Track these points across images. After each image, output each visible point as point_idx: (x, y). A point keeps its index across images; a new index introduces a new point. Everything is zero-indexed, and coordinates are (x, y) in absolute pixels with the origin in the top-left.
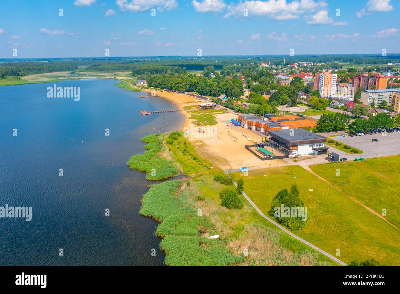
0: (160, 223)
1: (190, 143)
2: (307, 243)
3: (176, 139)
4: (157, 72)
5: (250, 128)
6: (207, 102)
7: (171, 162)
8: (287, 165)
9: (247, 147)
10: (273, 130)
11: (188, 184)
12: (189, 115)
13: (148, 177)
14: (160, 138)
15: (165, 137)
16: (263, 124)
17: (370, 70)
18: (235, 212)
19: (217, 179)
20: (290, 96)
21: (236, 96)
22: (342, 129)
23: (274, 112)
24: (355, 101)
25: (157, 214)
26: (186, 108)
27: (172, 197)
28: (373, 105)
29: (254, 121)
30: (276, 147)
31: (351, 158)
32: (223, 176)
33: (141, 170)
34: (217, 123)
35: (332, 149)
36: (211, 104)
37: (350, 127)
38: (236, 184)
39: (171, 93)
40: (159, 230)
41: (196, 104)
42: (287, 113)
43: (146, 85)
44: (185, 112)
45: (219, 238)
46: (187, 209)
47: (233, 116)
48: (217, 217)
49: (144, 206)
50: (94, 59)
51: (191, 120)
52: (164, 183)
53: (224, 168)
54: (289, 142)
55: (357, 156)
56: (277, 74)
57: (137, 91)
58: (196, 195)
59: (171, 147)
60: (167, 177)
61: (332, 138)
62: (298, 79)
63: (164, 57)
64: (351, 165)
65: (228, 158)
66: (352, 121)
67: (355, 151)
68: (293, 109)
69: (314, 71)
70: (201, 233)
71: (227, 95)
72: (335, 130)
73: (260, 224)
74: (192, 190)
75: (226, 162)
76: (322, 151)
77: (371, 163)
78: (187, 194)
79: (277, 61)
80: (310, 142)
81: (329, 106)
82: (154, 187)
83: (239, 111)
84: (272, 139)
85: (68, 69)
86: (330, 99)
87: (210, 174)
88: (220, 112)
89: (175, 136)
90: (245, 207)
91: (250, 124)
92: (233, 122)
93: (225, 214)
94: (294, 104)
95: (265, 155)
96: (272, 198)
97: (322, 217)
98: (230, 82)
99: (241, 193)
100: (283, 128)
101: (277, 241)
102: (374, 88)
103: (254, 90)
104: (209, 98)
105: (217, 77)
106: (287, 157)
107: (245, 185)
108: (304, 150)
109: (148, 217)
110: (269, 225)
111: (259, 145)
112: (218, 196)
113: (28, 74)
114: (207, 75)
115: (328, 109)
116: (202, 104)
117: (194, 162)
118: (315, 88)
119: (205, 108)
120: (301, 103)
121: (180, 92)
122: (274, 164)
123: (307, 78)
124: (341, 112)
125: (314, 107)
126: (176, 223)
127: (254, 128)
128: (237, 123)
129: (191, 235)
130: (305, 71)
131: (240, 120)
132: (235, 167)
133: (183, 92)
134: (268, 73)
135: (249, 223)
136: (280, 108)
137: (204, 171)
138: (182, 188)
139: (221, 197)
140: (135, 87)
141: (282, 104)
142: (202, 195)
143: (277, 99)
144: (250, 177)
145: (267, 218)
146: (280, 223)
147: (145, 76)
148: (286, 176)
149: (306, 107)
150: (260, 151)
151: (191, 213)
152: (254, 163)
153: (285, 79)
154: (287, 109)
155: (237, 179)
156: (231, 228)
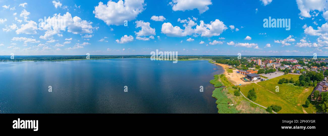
0: (217, 100)
1: (226, 77)
2: (257, 104)
3: (222, 76)
4: (218, 59)
5: (242, 74)
6: (231, 67)
7: (221, 82)
8: (251, 83)
9: (241, 79)
10: (247, 74)
11: (225, 89)
13: (215, 86)
14: (218, 76)
15: (219, 75)
16: (245, 72)
17: (268, 59)
18: (238, 97)
19: (233, 88)
20: (251, 65)
21: (238, 65)
22: (263, 73)
23: (247, 69)
24: (266, 66)
25: (216, 97)
28: (269, 67)
29: (243, 72)
30: (248, 78)
31: (266, 79)
32: (235, 87)
33: (213, 84)
34: (233, 72)
35: (262, 78)
36: (232, 67)
37: (265, 72)
38: (238, 89)
39: (221, 64)
40: (217, 102)
41: (228, 67)
42: (251, 69)
43: (215, 62)
44: (225, 69)
45: (233, 105)
46: (225, 96)
47: (237, 70)
48: (233, 99)
49: (213, 94)
50: (204, 56)
51: (226, 71)
52: (219, 88)
53: (235, 84)
54: (251, 77)
55: (267, 79)
56: (248, 60)
57: (213, 63)
58: (227, 92)
59: (221, 78)
60: (219, 87)
61: (261, 75)
62: (253, 61)
63: (220, 56)
64: (266, 81)
65: (236, 82)
66: (265, 71)
67: (267, 78)
68: (252, 69)
69: (256, 59)
70: (229, 103)
71: (236, 65)
72: (262, 73)
73: (245, 100)
75: (235, 83)
76: (259, 79)
77: (270, 80)
78: (225, 92)
79: (248, 57)
80: (257, 77)
81: (260, 67)
82: (216, 89)
83: (239, 69)
84: (247, 76)
85: (198, 58)
86: (260, 66)
87: (231, 86)
88: (234, 69)
89: (222, 75)
90: (241, 95)
91: (242, 72)
92: (237, 72)
93: (235, 98)
94: (252, 67)
95: (245, 80)
96: (248, 92)
97: (260, 96)
98: (236, 62)
99: (239, 92)
100: (250, 73)
101: (250, 105)
102: (269, 63)
103: (243, 64)
105: (233, 60)
106: (251, 81)
107: (241, 89)
108: (255, 79)
109: (214, 97)
110: (247, 100)
111: (244, 78)
112: (233, 92)
113: (190, 58)
114: (231, 60)
115: (260, 68)
117: (227, 82)
118: (257, 63)
119: (230, 68)
120: (254, 67)
121: (224, 64)
122: (248, 83)
123: (255, 61)
124: (263, 69)
125: (257, 68)
126: (221, 100)
127: (243, 73)
128: (238, 72)
129: (226, 104)
130: (254, 59)
131: (239, 72)
132: (238, 84)
134: (246, 60)
135: (241, 100)
136: (249, 68)
137: (229, 85)
139: (234, 93)
140: (213, 62)
141: (249, 67)
142: (229, 92)
143: (248, 66)
144: (242, 87)
145: (247, 98)
146: (250, 99)
147: (215, 60)
148: (251, 86)
149: (255, 68)
150: (244, 80)
151: (226, 97)
152: (243, 83)
153: (250, 61)
154: (250, 69)
155: (238, 87)
156: (237, 102)
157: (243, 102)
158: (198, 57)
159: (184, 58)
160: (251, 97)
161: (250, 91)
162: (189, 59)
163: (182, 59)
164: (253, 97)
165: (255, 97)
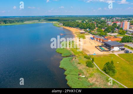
0: (66, 70)
4: (66, 21)
5: (97, 40)
6: (83, 31)
7: (70, 51)
9: (96, 47)
10: (105, 41)
11: (75, 58)
12: (76, 35)
13: (63, 55)
16: (102, 39)
18: (91, 68)
19: (85, 57)
20: (112, 30)
21: (93, 29)
22: (131, 42)
23: (106, 35)
25: (65, 68)
26: (75, 33)
27: (70, 62)
29: (99, 38)
30: (106, 47)
32: (87, 56)
33: (60, 53)
34: (85, 38)
35: (127, 49)
36: (84, 32)
38: (91, 59)
39: (70, 28)
40: (65, 73)
41: (79, 32)
43: (62, 25)
44: (75, 34)
45: (85, 77)
46: (75, 66)
47: (92, 36)
48: (85, 70)
49: (61, 65)
50: (46, 16)
52: (67, 58)
53: (88, 54)
54: (111, 46)
56: (107, 22)
57: (59, 27)
58: (78, 62)
60: (68, 56)
61: (127, 45)
62: (115, 24)
63: (69, 16)
65: (89, 50)
68: (113, 34)
69: (121, 21)
70: (79, 75)
71: (89, 29)
72: (128, 42)
73: (100, 73)
74: (76, 60)
75: (88, 52)
76: (123, 49)
78: (75, 62)
79: (107, 17)
80: (119, 46)
81: (126, 33)
82: (64, 59)
83: (93, 34)
84: (105, 44)
85: (38, 20)
86: (127, 31)
87: (83, 55)
88: (87, 34)
90: (94, 67)
91: (97, 39)
92: (91, 38)
93: (87, 69)
94: (113, 32)
95: (102, 49)
96: (104, 65)
97: (121, 72)
98: (91, 24)
99: (93, 62)
100: (109, 41)
101: (105, 79)
103: (99, 27)
104: (83, 30)
105: (86, 23)
106: (110, 51)
107: (94, 60)
108: (116, 49)
109: (62, 68)
110: (102, 74)
111: (100, 46)
113: (26, 21)
114: (83, 22)
116: (81, 32)
118: (121, 27)
119: (82, 33)
120: (116, 32)
122: (105, 53)
123: (118, 23)
124: (131, 35)
125: (120, 34)
126: (71, 71)
127: (98, 40)
129: (76, 75)
130: (118, 21)
131: (94, 38)
132: (91, 53)
133: (74, 28)
134: (104, 21)
135: (95, 73)
136: (108, 34)
137: (81, 54)
138: (73, 60)
139: (86, 63)
141: (109, 32)
142: (80, 62)
143: (107, 30)
144: (96, 57)
145: (102, 71)
146: (106, 73)
147: (62, 22)
148: (109, 57)
149: (117, 34)
150: (100, 48)
151: (76, 68)
152: (98, 52)
153: (110, 24)
154: (110, 34)
155: (92, 57)
156: (89, 74)
157: (96, 74)
158: (39, 18)
159: (16, 21)
160: (107, 71)
161: (107, 64)
162: (24, 22)
163: (13, 22)
164: (111, 72)
165: (114, 72)
